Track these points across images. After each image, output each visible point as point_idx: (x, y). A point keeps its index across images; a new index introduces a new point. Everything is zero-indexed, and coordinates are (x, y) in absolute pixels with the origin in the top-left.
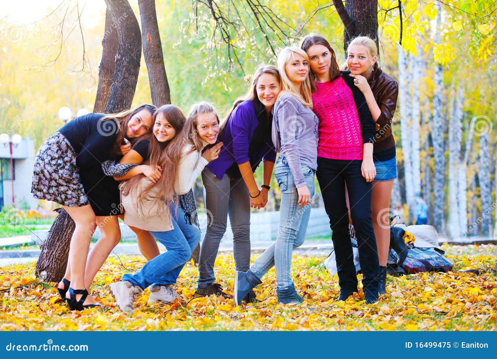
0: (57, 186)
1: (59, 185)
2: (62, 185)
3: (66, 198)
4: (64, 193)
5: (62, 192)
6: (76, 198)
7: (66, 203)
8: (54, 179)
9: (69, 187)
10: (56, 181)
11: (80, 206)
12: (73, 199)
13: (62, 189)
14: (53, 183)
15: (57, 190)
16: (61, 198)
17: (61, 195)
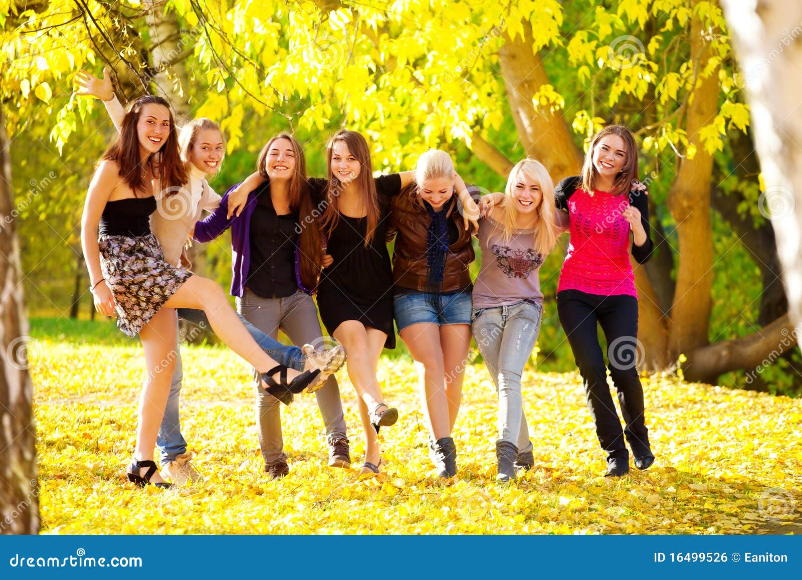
0: (140, 287)
1: (140, 284)
2: (144, 281)
3: (161, 288)
4: (154, 286)
5: (150, 287)
6: (171, 278)
7: (167, 293)
8: (130, 284)
9: (152, 275)
10: (133, 283)
11: (184, 281)
12: (170, 282)
13: (148, 284)
14: (134, 288)
15: (145, 290)
16: (157, 294)
17: (153, 291)
